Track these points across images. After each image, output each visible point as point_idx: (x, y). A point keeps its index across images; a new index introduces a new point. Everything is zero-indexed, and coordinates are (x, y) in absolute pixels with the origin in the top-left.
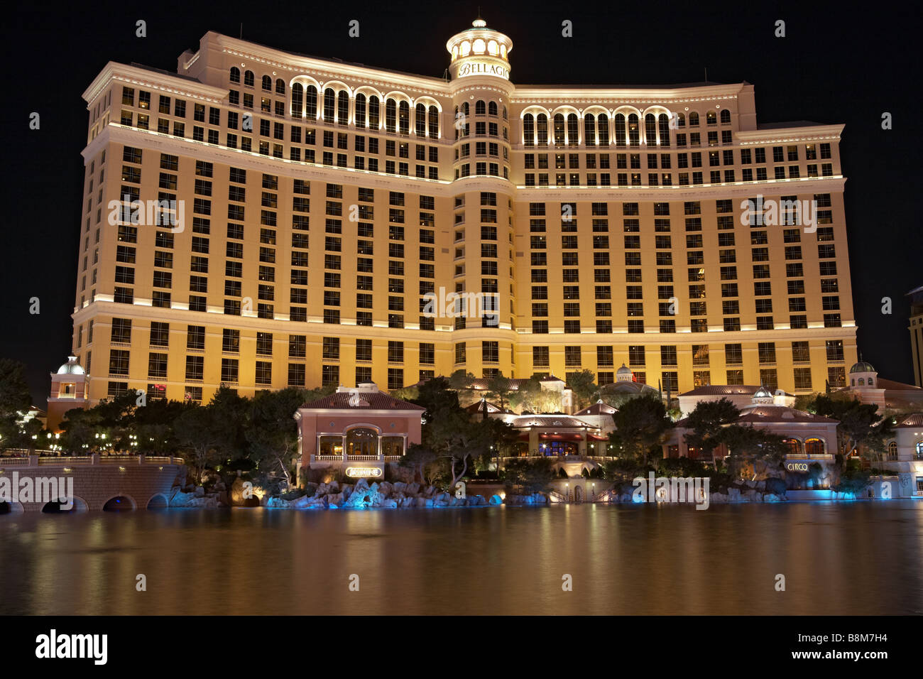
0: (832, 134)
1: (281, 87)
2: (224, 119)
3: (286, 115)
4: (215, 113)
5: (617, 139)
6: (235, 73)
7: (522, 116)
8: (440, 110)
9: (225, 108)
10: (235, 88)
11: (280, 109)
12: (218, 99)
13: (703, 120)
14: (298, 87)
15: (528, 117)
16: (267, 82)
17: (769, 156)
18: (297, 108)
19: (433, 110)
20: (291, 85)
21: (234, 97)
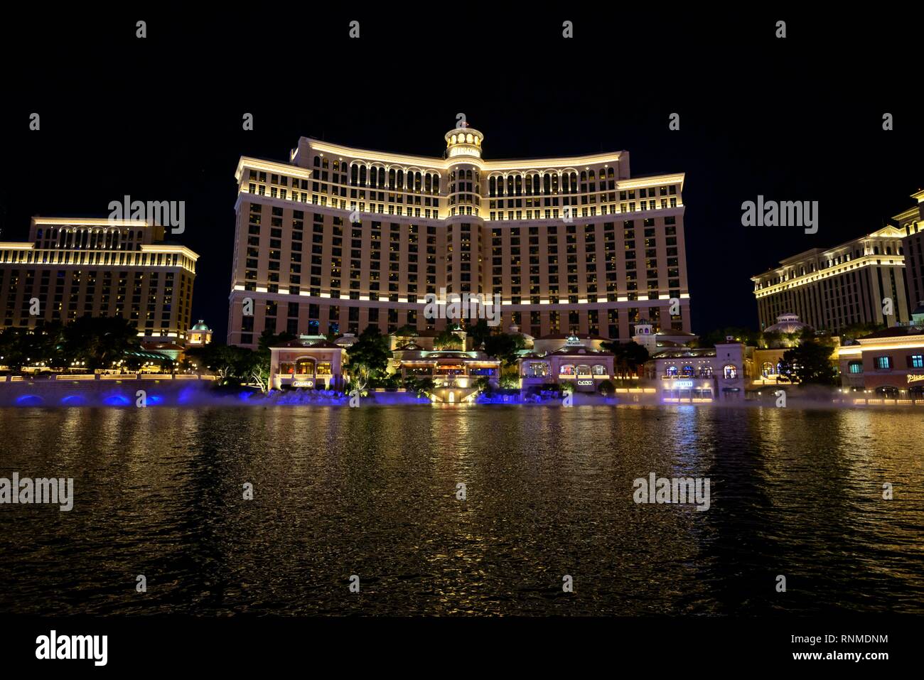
0: (678, 179)
1: (345, 166)
2: (310, 186)
3: (348, 183)
4: (305, 183)
5: (545, 189)
6: (317, 160)
7: (488, 178)
8: (440, 177)
9: (311, 180)
10: (317, 168)
11: (344, 179)
12: (306, 175)
13: (597, 174)
14: (355, 166)
15: (492, 179)
16: (336, 163)
17: (638, 195)
18: (354, 179)
19: (436, 177)
20: (351, 165)
21: (316, 175)
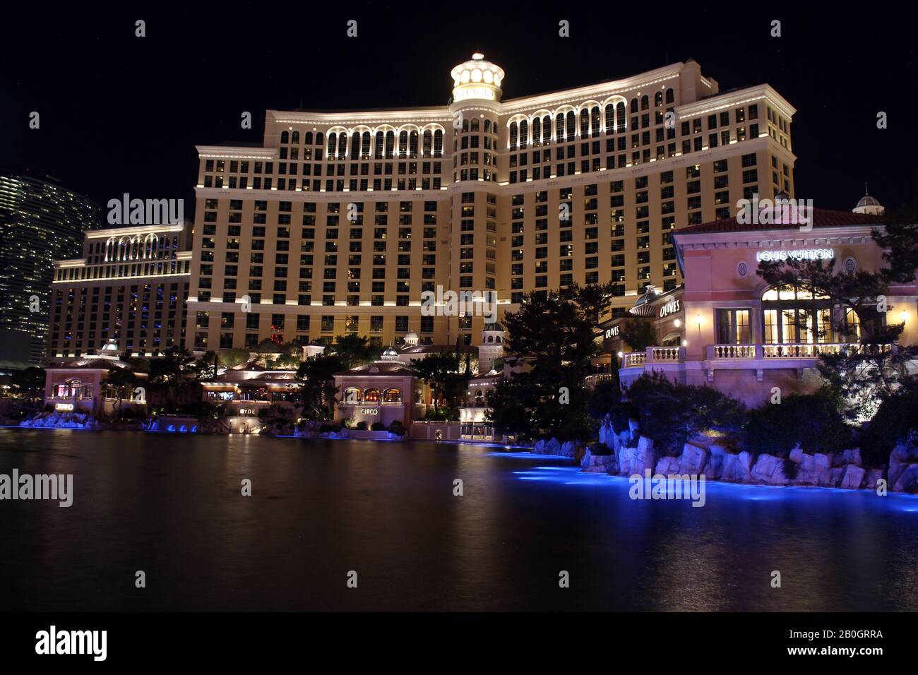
0: (757, 94)
1: (320, 136)
2: (276, 169)
3: (323, 158)
4: (269, 166)
5: (582, 130)
6: (285, 134)
7: (508, 125)
8: (444, 132)
9: (277, 161)
10: (284, 145)
11: (319, 155)
12: (271, 156)
13: (651, 100)
14: (333, 135)
15: (513, 126)
16: (309, 135)
17: (705, 125)
19: (438, 133)
20: (328, 135)
21: (283, 153)
